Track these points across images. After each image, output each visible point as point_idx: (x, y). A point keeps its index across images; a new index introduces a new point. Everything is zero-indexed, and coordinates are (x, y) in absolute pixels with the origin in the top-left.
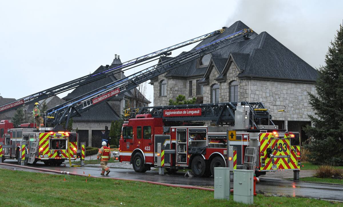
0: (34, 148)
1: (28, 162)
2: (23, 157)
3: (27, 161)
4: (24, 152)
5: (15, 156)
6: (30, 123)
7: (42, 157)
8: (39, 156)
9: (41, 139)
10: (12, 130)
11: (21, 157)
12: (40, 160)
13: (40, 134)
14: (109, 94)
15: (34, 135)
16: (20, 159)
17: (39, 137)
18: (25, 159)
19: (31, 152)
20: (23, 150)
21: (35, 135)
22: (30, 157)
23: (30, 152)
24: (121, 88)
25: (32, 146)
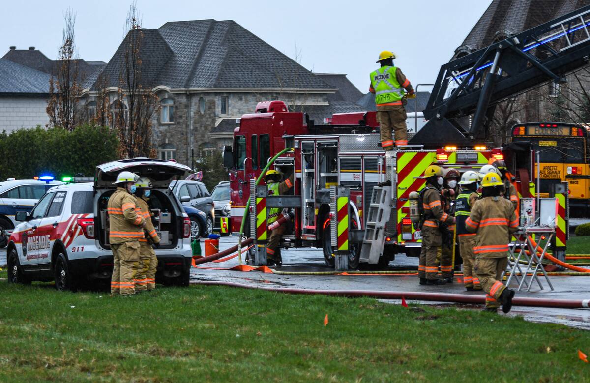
0: (380, 205)
1: (362, 259)
2: (341, 240)
3: (358, 256)
4: (344, 225)
5: (314, 239)
6: (366, 112)
7: (407, 241)
8: (399, 236)
9: (402, 175)
10: (300, 140)
11: (334, 243)
12: (402, 249)
13: (399, 155)
15: (381, 162)
16: (333, 248)
17: (396, 166)
18: (350, 247)
19: (372, 223)
20: (340, 216)
21: (384, 160)
22: (368, 241)
23: (368, 222)
25: (374, 202)
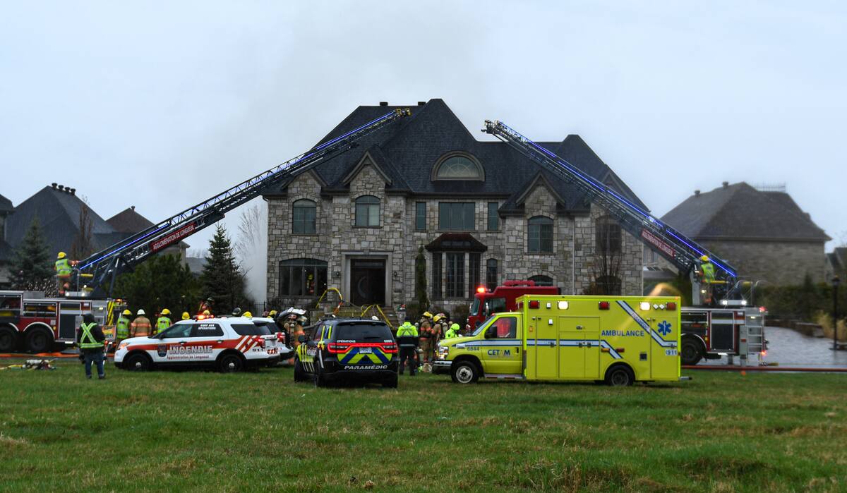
14: (178, 234)
24: (196, 223)
